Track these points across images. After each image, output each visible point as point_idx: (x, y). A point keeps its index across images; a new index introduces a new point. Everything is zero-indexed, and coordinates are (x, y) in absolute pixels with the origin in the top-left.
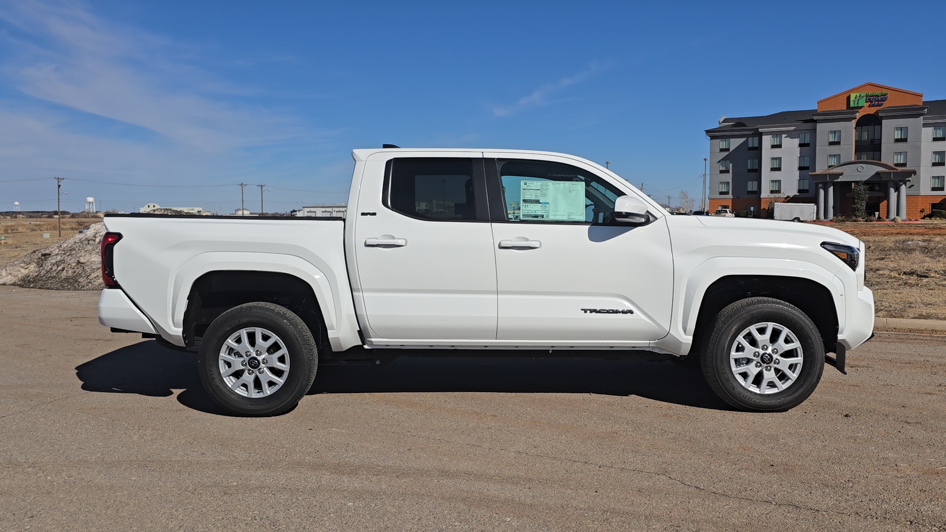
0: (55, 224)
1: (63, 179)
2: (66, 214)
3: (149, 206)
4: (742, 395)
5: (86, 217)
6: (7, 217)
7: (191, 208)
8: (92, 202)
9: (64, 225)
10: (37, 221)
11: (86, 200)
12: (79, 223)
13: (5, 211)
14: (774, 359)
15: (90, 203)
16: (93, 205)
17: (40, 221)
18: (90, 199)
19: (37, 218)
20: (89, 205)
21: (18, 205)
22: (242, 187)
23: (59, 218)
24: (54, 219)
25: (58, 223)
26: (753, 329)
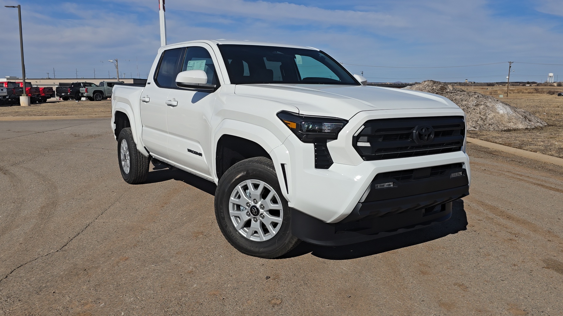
0: (521, 90)
1: (513, 62)
4: (231, 234)
5: (545, 86)
6: (500, 85)
8: (552, 76)
9: (526, 90)
10: (513, 88)
11: (548, 75)
12: (535, 89)
14: (260, 213)
15: (550, 77)
16: (552, 78)
17: (516, 88)
18: (551, 74)
19: (516, 86)
20: (550, 78)
23: (528, 86)
24: (524, 87)
25: (523, 89)
26: (249, 183)
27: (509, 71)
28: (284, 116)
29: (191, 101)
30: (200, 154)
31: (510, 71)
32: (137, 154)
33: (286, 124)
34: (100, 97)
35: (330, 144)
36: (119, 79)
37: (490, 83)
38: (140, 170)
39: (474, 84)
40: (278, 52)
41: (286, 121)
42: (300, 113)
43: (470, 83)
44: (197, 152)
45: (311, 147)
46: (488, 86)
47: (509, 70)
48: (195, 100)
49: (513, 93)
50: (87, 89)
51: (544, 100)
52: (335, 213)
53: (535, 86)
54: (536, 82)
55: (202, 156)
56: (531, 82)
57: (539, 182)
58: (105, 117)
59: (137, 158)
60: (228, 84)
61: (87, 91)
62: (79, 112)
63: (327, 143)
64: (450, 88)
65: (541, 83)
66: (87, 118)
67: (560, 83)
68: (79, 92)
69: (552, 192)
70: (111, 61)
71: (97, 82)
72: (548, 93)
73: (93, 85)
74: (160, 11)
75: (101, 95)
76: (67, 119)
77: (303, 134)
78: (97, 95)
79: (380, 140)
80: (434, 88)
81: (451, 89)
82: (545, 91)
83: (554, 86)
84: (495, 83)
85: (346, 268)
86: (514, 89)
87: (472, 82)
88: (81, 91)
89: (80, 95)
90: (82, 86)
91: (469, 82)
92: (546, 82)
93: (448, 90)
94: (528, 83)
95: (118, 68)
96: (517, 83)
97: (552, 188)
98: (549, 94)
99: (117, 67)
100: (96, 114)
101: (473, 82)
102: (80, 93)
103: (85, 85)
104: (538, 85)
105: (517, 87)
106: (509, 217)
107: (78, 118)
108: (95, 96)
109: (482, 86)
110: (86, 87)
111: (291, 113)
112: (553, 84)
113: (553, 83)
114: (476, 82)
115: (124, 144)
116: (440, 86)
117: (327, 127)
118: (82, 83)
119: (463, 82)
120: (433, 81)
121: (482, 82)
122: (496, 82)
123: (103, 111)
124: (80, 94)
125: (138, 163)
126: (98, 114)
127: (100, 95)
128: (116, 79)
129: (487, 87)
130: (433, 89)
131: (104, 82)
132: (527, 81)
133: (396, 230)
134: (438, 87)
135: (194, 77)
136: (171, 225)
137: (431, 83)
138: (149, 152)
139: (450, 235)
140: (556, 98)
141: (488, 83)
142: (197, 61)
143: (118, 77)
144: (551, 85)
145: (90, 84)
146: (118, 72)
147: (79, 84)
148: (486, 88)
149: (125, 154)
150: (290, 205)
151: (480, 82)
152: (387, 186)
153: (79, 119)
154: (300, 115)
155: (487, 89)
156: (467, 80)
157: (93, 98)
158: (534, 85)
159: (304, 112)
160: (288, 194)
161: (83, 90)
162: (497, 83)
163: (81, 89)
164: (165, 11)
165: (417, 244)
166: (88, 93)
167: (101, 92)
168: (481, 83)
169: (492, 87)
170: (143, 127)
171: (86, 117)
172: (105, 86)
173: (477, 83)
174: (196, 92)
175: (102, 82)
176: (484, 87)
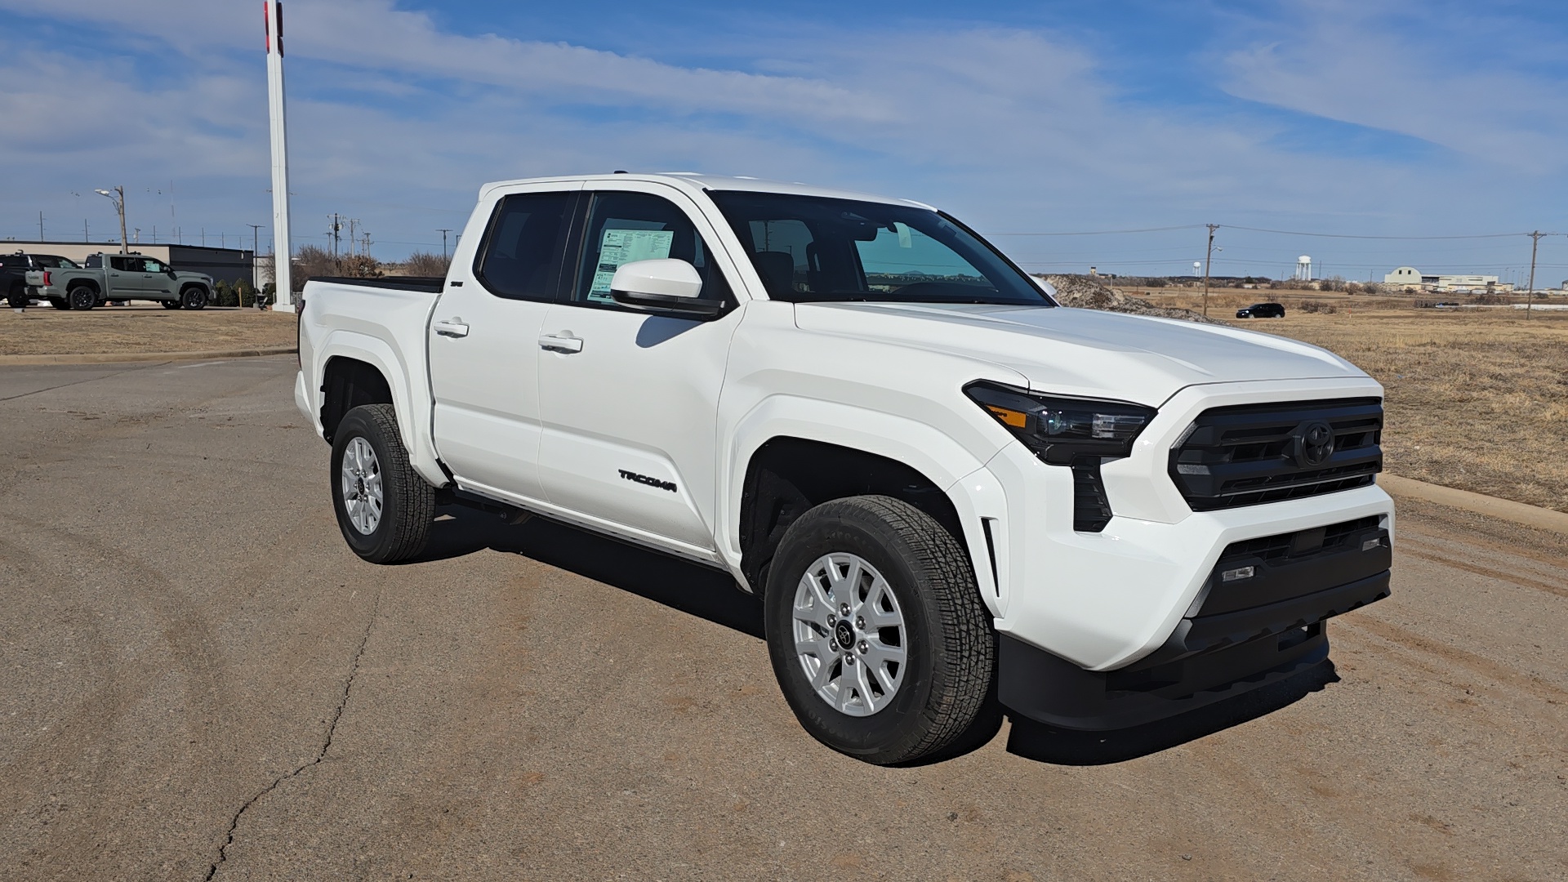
0: (1234, 298)
2: (1263, 283)
3: (1400, 272)
5: (1291, 289)
6: (1178, 285)
7: (1475, 277)
8: (1307, 264)
9: (1247, 299)
10: (1214, 292)
11: (1298, 260)
12: (1269, 297)
13: (1179, 276)
15: (1303, 264)
16: (1307, 268)
17: (1219, 292)
18: (1305, 259)
19: (1220, 287)
20: (1302, 269)
21: (1198, 268)
22: (1536, 240)
23: (1248, 288)
24: (1239, 290)
25: (1237, 296)
26: (831, 563)
27: (1210, 249)
28: (984, 393)
29: (635, 340)
30: (671, 487)
31: (1212, 248)
32: (406, 478)
33: (994, 415)
34: (89, 299)
35: (1109, 470)
36: (127, 245)
37: (1155, 278)
38: (413, 525)
39: (1115, 281)
40: (852, 214)
41: (993, 409)
42: (1031, 388)
43: (1103, 277)
44: (658, 481)
45: (1065, 474)
46: (1149, 286)
47: (1210, 246)
48: (645, 339)
49: (1214, 306)
50: (49, 274)
51: (1309, 329)
52: (1124, 645)
53: (1267, 288)
54: (1269, 278)
55: (675, 490)
56: (1256, 279)
57: (1428, 551)
58: (134, 359)
59: (407, 491)
60: (764, 301)
61: (48, 281)
62: (49, 344)
63: (1102, 466)
64: (1119, 298)
65: (1280, 280)
66: (80, 363)
67: (1327, 281)
68: (23, 282)
69: (1475, 577)
70: (104, 192)
71: (79, 254)
72: (1303, 308)
73: (64, 261)
74: (268, 55)
75: (91, 294)
76: (22, 366)
77: (1044, 442)
78: (79, 293)
79: (1226, 458)
80: (1077, 295)
81: (1122, 299)
82: (1293, 304)
83: (1314, 290)
84: (1165, 278)
85: (1126, 785)
86: (1215, 295)
87: (1106, 273)
88: (28, 281)
89: (26, 292)
90: (31, 265)
91: (1100, 275)
92: (1294, 280)
93: (1115, 304)
94: (1249, 280)
95: (123, 214)
96: (1222, 281)
97: (1467, 565)
98: (1303, 311)
99: (121, 210)
100: (106, 350)
101: (1110, 276)
102: (26, 285)
103: (42, 262)
104: (1274, 286)
105: (1222, 289)
106: (1420, 645)
107: (54, 363)
108: (74, 295)
109: (1132, 285)
110: (45, 268)
111: (1006, 387)
112: (1310, 284)
113: (1310, 282)
114: (1118, 276)
115: (359, 454)
116: (1093, 290)
117: (1103, 426)
118: (31, 256)
119: (1084, 273)
120: (1067, 276)
121: (1134, 275)
122: (1168, 276)
123: (119, 340)
124: (26, 290)
125: (407, 505)
126: (112, 352)
127: (87, 294)
128: (120, 245)
129: (1146, 289)
130: (1075, 298)
131: (100, 255)
132: (1247, 276)
133: (1227, 686)
134: (1088, 293)
135: (651, 277)
136: (587, 681)
137: (1064, 283)
138: (452, 475)
139: (1311, 694)
140: (1336, 323)
141: (1148, 278)
142: (638, 232)
143: (126, 238)
144: (1305, 288)
145: (55, 261)
146: (124, 225)
147: (21, 259)
148: (1146, 292)
149: (361, 481)
150: (999, 624)
151: (1127, 276)
152: (1241, 576)
153: (60, 366)
154: (1031, 393)
155: (1148, 294)
156: (1094, 268)
157: (66, 301)
158: (1263, 285)
159: (1040, 386)
160: (998, 596)
161: (34, 277)
162: (1172, 279)
163: (29, 273)
164: (282, 56)
165: (1256, 717)
166: (51, 287)
167: (92, 285)
168: (1131, 278)
169: (1160, 288)
170: (434, 403)
171: (77, 359)
172: (104, 266)
173: (1121, 277)
174: (648, 316)
175: (94, 256)
176: (1141, 289)
